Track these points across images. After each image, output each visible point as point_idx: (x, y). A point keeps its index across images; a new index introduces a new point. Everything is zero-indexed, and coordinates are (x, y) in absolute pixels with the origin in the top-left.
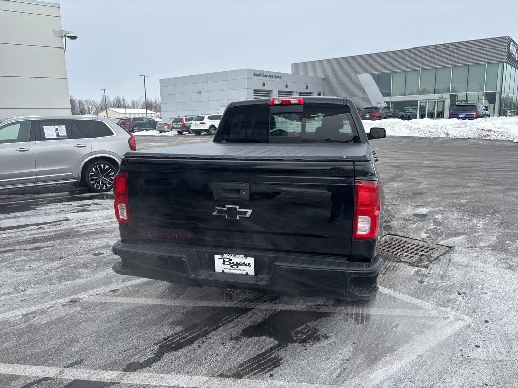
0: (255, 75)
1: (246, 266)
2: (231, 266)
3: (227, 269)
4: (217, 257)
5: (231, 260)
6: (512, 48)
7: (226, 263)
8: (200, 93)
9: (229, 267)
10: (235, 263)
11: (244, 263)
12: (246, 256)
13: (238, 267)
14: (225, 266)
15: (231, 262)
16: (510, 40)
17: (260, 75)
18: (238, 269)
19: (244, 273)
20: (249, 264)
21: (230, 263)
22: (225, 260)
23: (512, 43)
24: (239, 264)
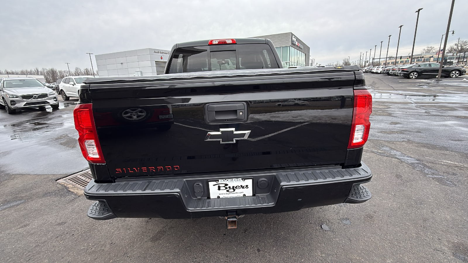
0: (155, 52)
1: (243, 188)
2: (228, 191)
3: (224, 194)
4: (211, 184)
5: (226, 185)
6: (293, 39)
7: (221, 188)
8: (122, 64)
9: (225, 191)
10: (231, 187)
11: (241, 186)
12: (244, 179)
13: (234, 190)
14: (221, 192)
15: (228, 187)
16: (292, 34)
17: (158, 52)
18: (235, 192)
19: (242, 195)
20: (247, 186)
21: (226, 188)
22: (221, 185)
23: (293, 36)
24: (236, 187)
